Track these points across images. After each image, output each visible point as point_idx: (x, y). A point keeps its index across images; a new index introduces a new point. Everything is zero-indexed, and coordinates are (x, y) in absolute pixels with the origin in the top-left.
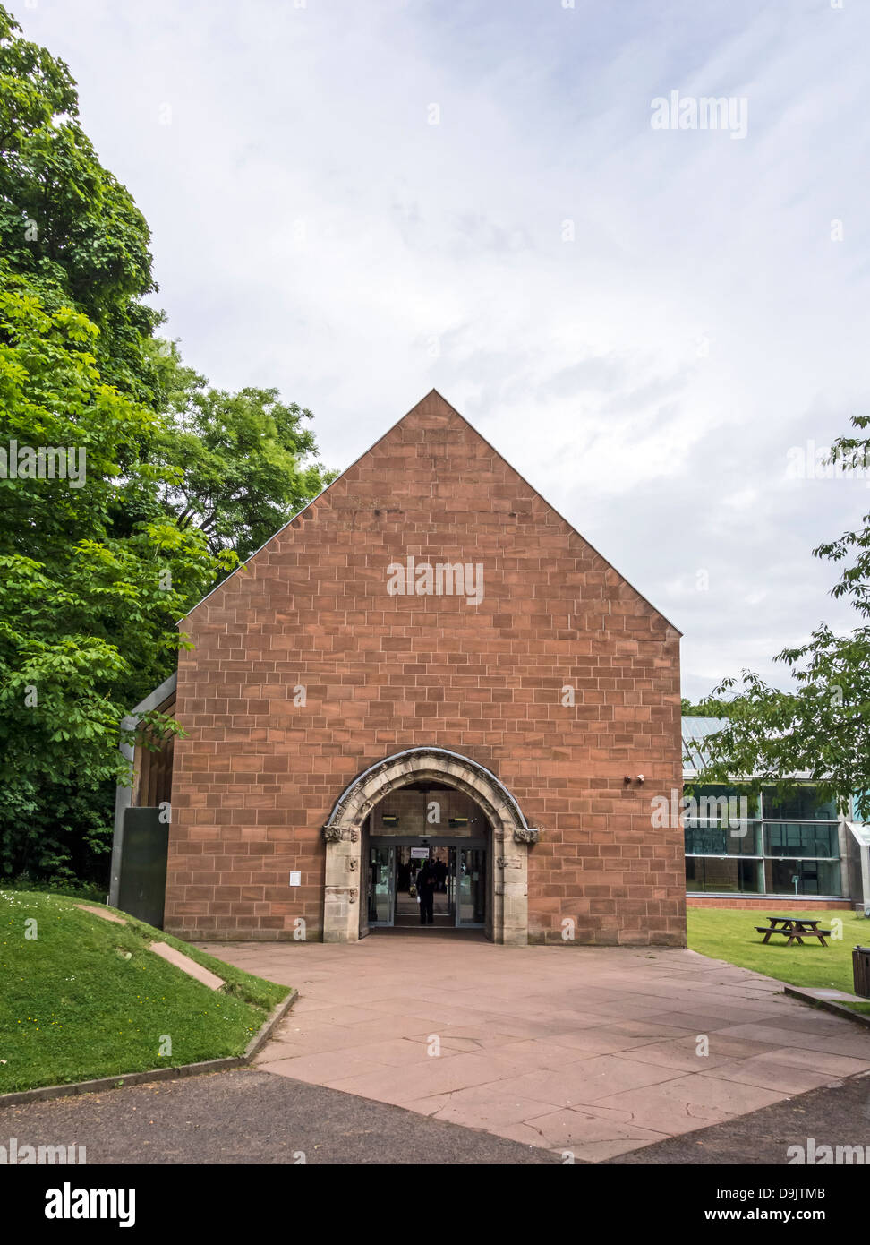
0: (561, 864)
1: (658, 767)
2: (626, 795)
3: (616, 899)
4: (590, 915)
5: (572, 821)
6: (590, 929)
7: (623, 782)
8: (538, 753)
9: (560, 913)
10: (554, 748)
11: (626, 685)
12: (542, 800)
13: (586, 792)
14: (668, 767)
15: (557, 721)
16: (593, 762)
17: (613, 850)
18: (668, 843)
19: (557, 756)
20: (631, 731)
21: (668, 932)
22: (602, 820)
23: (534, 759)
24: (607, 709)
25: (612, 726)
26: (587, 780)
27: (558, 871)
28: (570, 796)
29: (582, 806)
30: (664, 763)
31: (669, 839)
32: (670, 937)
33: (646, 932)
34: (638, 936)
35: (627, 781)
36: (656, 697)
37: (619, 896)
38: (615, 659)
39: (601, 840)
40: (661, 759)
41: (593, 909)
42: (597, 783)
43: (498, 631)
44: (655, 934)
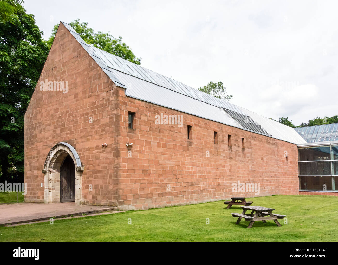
0: (88, 178)
1: (111, 139)
2: (103, 151)
3: (101, 189)
4: (95, 195)
5: (91, 162)
6: (95, 200)
7: (102, 146)
8: (84, 140)
9: (88, 194)
10: (87, 137)
11: (103, 110)
12: (85, 156)
13: (94, 152)
14: (113, 139)
15: (88, 127)
16: (96, 140)
17: (100, 171)
18: (114, 168)
19: (88, 140)
20: (105, 127)
21: (113, 201)
22: (98, 161)
23: (83, 142)
24: (99, 120)
25: (100, 127)
26: (94, 147)
27: (88, 180)
28: (91, 154)
29: (93, 157)
30: (113, 137)
31: (114, 166)
32: (113, 203)
33: (107, 201)
34: (105, 202)
35: (103, 146)
36: (111, 113)
37: (101, 188)
38: (101, 101)
39: (98, 168)
40: (112, 136)
41: (96, 193)
42: (97, 148)
43: (75, 99)
44: (110, 202)
